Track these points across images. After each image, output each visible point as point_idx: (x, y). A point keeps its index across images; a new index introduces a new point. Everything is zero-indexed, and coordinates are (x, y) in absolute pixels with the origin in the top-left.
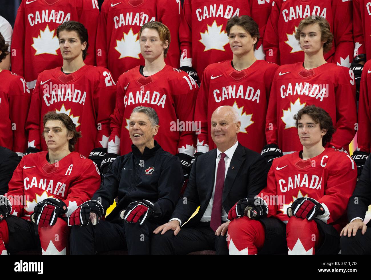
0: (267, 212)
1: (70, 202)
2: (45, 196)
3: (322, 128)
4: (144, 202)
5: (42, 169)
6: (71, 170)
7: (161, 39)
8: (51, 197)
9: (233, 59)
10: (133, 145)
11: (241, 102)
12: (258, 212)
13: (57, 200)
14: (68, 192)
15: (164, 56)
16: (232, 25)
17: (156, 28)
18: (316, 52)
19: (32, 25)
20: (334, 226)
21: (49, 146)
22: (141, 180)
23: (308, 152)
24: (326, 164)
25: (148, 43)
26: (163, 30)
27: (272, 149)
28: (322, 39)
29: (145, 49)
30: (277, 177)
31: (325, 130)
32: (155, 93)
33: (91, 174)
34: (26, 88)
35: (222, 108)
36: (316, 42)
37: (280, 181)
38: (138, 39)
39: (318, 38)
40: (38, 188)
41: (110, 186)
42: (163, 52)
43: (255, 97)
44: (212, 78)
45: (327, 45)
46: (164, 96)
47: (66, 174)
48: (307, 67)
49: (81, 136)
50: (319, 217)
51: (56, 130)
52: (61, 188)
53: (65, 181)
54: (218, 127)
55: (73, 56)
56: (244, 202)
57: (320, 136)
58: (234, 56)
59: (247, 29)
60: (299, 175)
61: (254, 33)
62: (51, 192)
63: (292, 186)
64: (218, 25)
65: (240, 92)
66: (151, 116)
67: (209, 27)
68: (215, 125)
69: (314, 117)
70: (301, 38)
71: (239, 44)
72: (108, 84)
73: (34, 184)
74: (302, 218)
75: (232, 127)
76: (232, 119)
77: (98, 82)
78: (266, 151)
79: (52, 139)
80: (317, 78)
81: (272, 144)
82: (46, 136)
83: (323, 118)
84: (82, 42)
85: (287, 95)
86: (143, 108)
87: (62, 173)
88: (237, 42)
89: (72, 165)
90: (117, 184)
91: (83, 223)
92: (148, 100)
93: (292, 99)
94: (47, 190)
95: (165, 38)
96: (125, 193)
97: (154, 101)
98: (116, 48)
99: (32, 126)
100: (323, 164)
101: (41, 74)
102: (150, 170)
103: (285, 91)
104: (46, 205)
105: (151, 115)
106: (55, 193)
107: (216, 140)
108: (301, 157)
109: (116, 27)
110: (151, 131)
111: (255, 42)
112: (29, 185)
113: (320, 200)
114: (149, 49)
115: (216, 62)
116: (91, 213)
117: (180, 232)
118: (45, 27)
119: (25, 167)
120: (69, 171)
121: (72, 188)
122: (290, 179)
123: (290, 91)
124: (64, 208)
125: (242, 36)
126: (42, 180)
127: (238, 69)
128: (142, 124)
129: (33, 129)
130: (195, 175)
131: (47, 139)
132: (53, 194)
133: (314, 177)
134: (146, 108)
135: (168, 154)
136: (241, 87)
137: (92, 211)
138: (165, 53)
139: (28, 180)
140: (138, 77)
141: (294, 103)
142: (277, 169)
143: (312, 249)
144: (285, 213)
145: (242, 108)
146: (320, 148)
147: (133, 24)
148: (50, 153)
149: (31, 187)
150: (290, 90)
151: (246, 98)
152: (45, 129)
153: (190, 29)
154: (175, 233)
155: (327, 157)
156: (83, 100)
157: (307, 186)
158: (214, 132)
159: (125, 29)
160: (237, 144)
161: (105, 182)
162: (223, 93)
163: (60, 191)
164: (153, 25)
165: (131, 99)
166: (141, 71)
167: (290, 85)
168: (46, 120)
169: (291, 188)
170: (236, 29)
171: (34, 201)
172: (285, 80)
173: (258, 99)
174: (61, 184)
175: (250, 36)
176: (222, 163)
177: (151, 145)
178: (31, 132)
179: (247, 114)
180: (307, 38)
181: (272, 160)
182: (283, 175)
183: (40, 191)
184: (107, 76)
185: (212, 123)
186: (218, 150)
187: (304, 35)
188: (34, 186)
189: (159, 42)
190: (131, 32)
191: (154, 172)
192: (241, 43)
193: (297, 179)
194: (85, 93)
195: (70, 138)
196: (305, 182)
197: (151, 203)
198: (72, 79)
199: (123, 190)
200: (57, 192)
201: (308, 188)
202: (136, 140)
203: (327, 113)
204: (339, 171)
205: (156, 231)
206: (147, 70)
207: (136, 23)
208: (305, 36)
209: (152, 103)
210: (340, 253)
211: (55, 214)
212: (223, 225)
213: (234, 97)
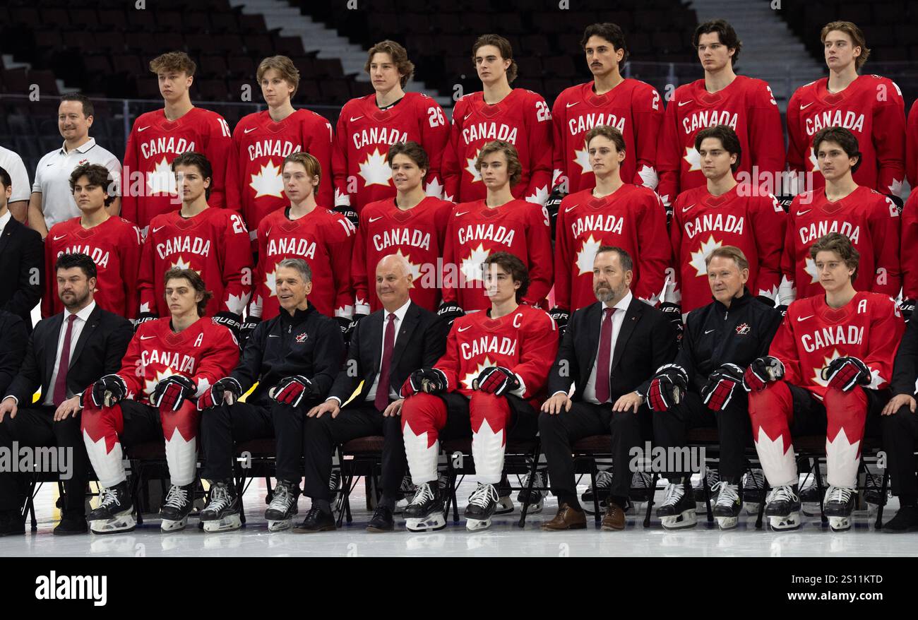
0: (447, 385)
1: (200, 379)
2: (168, 373)
3: (514, 279)
4: (298, 378)
5: (164, 341)
6: (201, 340)
7: (308, 175)
8: (177, 374)
9: (396, 195)
10: (281, 307)
11: (406, 249)
12: (437, 386)
13: (186, 379)
14: (197, 365)
15: (315, 194)
16: (395, 153)
17: (302, 161)
18: (501, 187)
19: (147, 157)
20: (530, 402)
21: (173, 311)
22: (291, 350)
23: (499, 309)
24: (520, 324)
25: (292, 181)
26: (311, 163)
27: (451, 309)
28: (508, 171)
29: (290, 189)
30: (459, 340)
31: (519, 282)
32: (302, 240)
33: (225, 344)
34: (141, 238)
35: (389, 259)
36: (501, 174)
37: (463, 345)
38: (279, 173)
39: (503, 169)
40: (159, 363)
41: (251, 360)
42: (312, 190)
43: (424, 243)
44: (371, 220)
45: (514, 177)
46: (314, 245)
47: (195, 345)
48: (490, 205)
49: (213, 297)
50: (513, 392)
51: (181, 291)
52: (189, 363)
53: (194, 353)
54: (384, 283)
55: (193, 196)
56: (419, 373)
57: (513, 290)
58: (398, 192)
59: (413, 158)
60: (486, 338)
61: (423, 162)
62: (177, 369)
63: (477, 351)
64: (381, 153)
65: (406, 237)
66: (302, 271)
67: (369, 156)
68: (381, 280)
69: (504, 266)
70: (482, 169)
71: (404, 177)
72: (237, 231)
73: (154, 359)
74: (489, 393)
75: (403, 281)
76: (401, 272)
77: (225, 228)
78: (444, 310)
79: (176, 302)
80: (503, 218)
81: (450, 302)
82: (169, 298)
83: (516, 267)
84: (204, 179)
85: (467, 240)
86: (291, 261)
87: (189, 345)
88: (402, 175)
89: (202, 334)
90: (260, 357)
91: (215, 404)
92: (293, 249)
93: (473, 245)
94: (171, 366)
95: (313, 172)
96: (270, 367)
97: (301, 251)
98: (251, 185)
99: (144, 285)
100: (517, 324)
101: (154, 219)
102: (302, 338)
103: (464, 235)
104: (171, 383)
105: (301, 269)
106: (181, 370)
107: (384, 298)
108: (490, 316)
109: (252, 159)
110: (304, 290)
111: (423, 175)
112: (148, 360)
113: (515, 369)
114: (294, 189)
115: (376, 200)
116: (225, 392)
117: (339, 414)
118: (162, 159)
119: (142, 338)
120: (199, 342)
121: (202, 361)
122: (475, 342)
123: (470, 236)
124: (194, 387)
125: (407, 167)
126: (164, 353)
127: (402, 208)
128: (292, 282)
129: (147, 288)
130: (357, 341)
131: (170, 303)
132: (178, 371)
133: (505, 339)
134: (296, 260)
135: (323, 317)
136: (406, 231)
137: (226, 389)
138: (315, 191)
139: (147, 353)
140: (283, 221)
141: (475, 250)
142: (460, 330)
143: (502, 431)
144: (470, 387)
145: (408, 257)
146: (513, 305)
147: (273, 154)
148: (174, 319)
149: (151, 362)
150: (470, 234)
151: (413, 244)
152: (167, 290)
153: (347, 159)
154: (334, 415)
155: (521, 315)
156: (206, 251)
157: (496, 351)
158: (381, 289)
159: (263, 161)
160: (409, 302)
161: (246, 355)
162: (385, 239)
163: (187, 367)
164: (297, 158)
165: (273, 248)
166: (287, 215)
167: (470, 227)
168: (168, 278)
169: (475, 353)
170: (400, 159)
171: (155, 380)
172: (463, 222)
173: (427, 245)
174: (188, 357)
175: (417, 167)
176: (391, 326)
177: (304, 306)
178: (144, 292)
179: (414, 264)
180: (490, 169)
181: (452, 323)
182: (466, 338)
183: (162, 368)
184: (235, 220)
185: (377, 278)
186: (385, 310)
187: (486, 165)
188: (154, 361)
189: (306, 179)
190: (270, 164)
191: (307, 340)
192: (407, 176)
193: (484, 342)
194: (208, 242)
195: (198, 300)
196: (494, 346)
197: (308, 381)
198: (192, 224)
199: (268, 363)
200: (184, 368)
201: (498, 353)
202: (285, 302)
203: (521, 261)
204: (537, 333)
205: (311, 413)
206: (293, 213)
207: (277, 153)
208: (488, 166)
209: (298, 253)
210: (538, 435)
211: (181, 396)
212: (393, 403)
213: (398, 243)
